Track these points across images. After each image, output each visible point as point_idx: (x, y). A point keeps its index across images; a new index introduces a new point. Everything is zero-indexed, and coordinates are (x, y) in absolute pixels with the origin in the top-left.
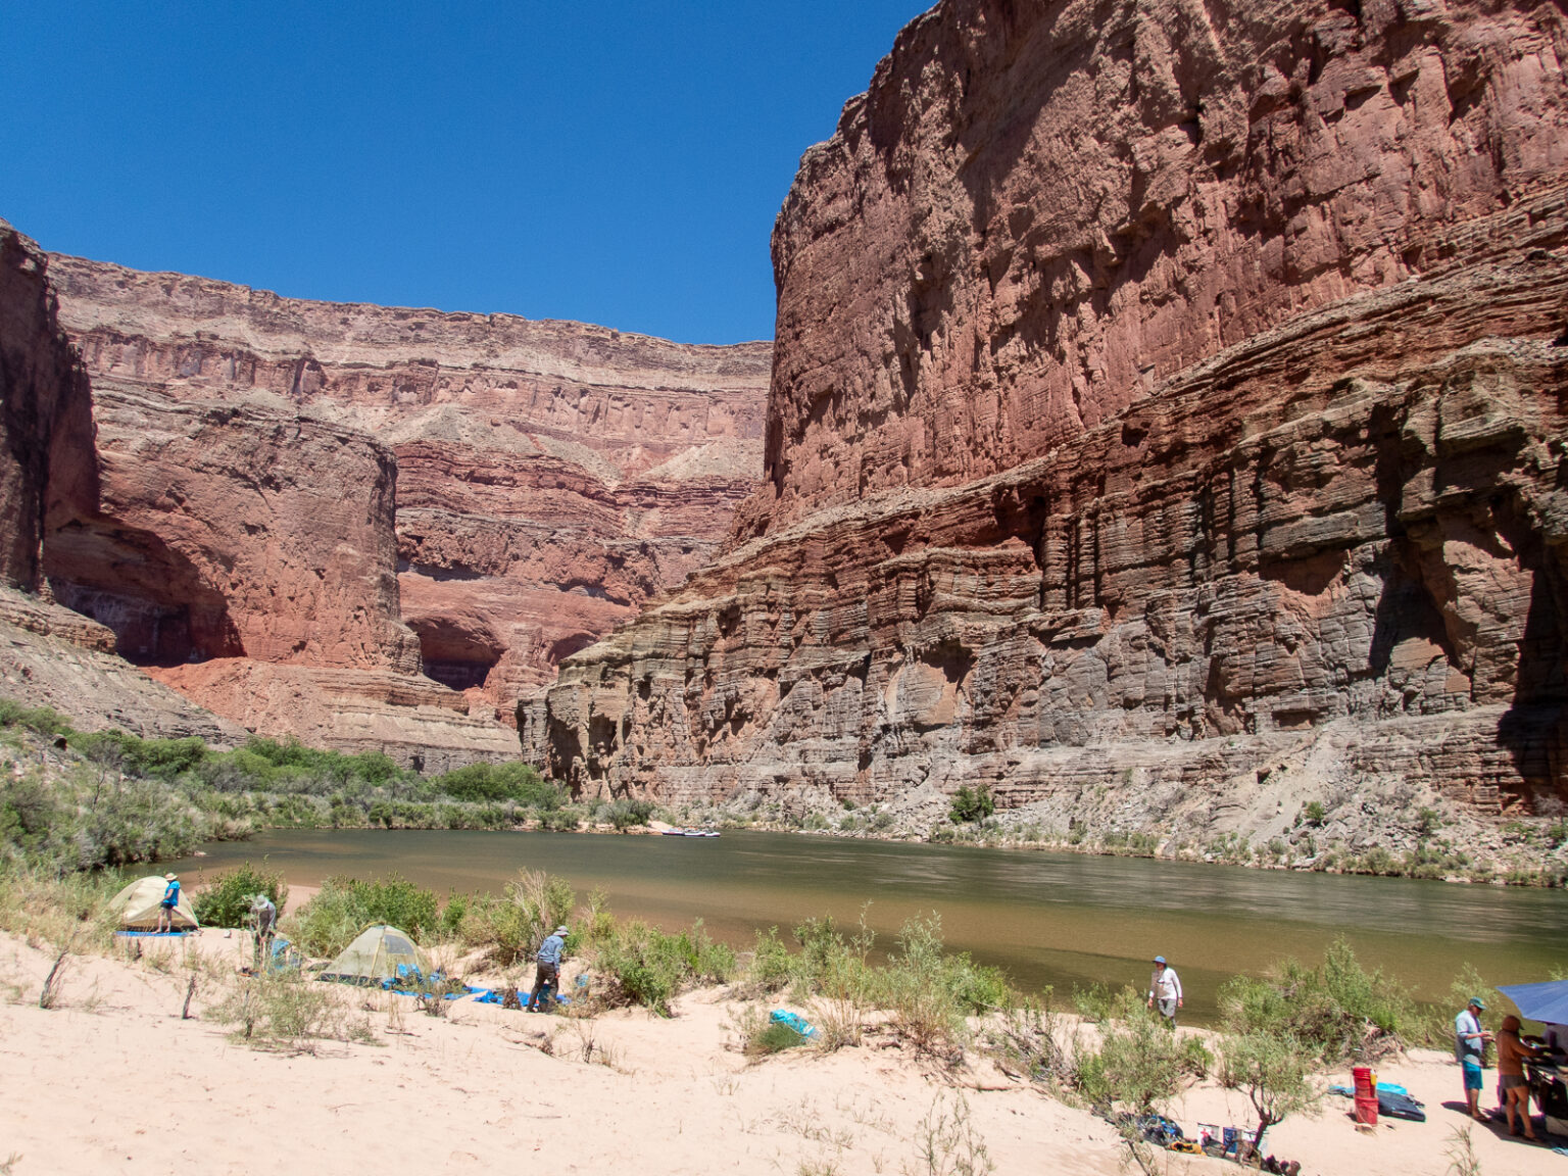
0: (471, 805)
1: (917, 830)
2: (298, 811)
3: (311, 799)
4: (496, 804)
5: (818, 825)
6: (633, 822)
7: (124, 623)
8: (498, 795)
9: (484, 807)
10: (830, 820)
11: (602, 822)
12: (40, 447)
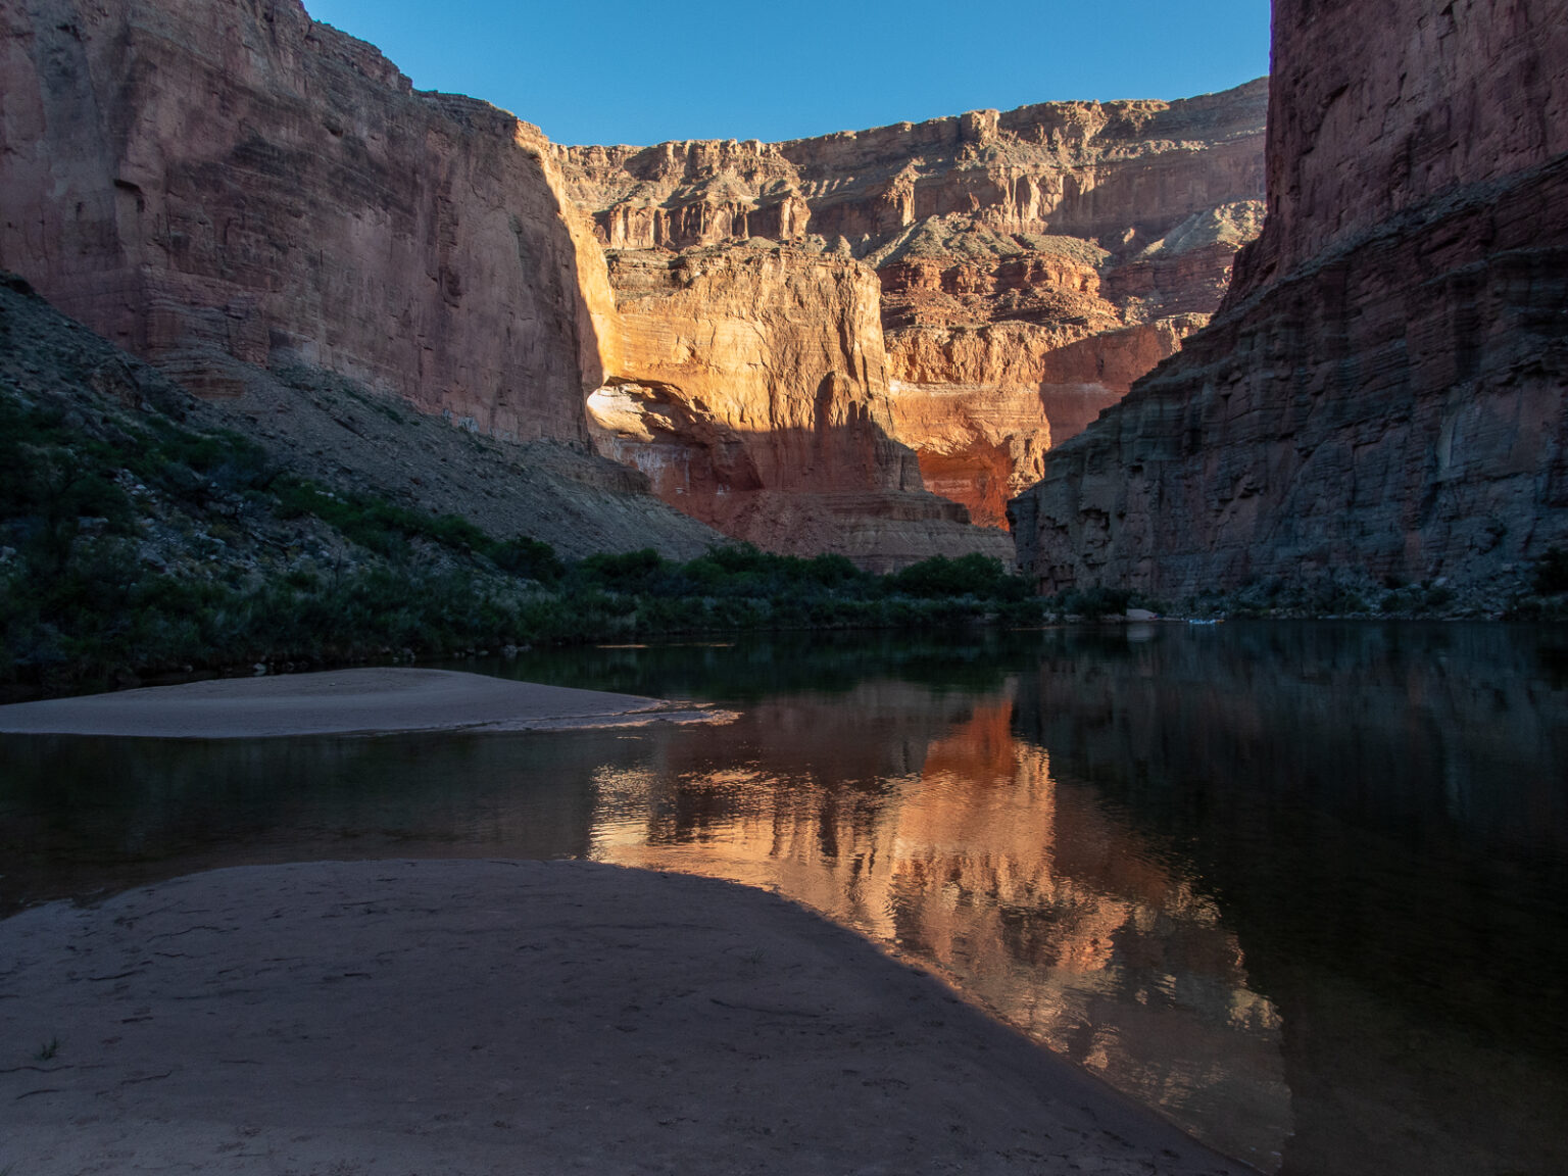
0: (925, 602)
1: (1486, 606)
2: (735, 613)
3: (752, 602)
4: (952, 599)
5: (1352, 608)
6: (1108, 611)
7: (661, 468)
8: (957, 591)
9: (941, 603)
10: (1367, 602)
11: (1070, 613)
12: (569, 318)
